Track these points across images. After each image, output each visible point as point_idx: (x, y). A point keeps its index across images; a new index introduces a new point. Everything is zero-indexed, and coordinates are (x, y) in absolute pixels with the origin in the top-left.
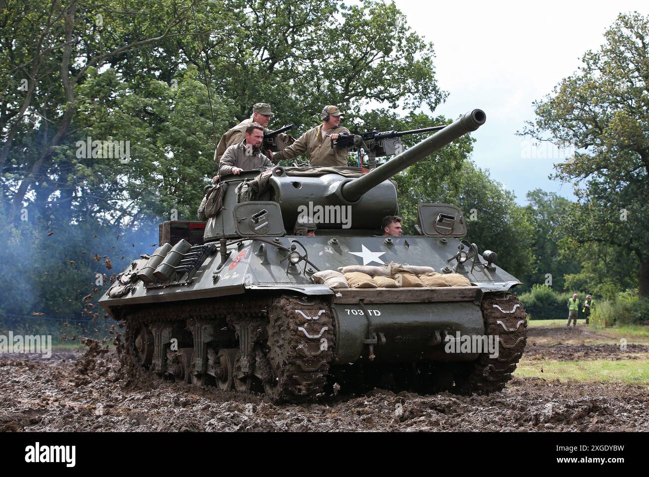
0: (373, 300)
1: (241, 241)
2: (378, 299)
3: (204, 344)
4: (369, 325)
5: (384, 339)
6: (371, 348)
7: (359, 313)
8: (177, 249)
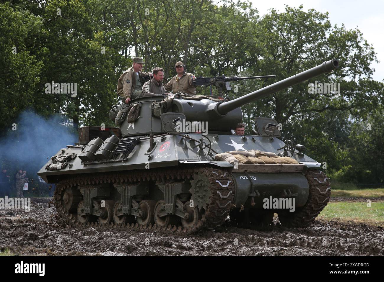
0: (251, 170)
1: (164, 136)
2: (254, 170)
3: (130, 197)
4: (252, 185)
5: (259, 194)
6: (253, 199)
7: (245, 178)
8: (111, 140)
